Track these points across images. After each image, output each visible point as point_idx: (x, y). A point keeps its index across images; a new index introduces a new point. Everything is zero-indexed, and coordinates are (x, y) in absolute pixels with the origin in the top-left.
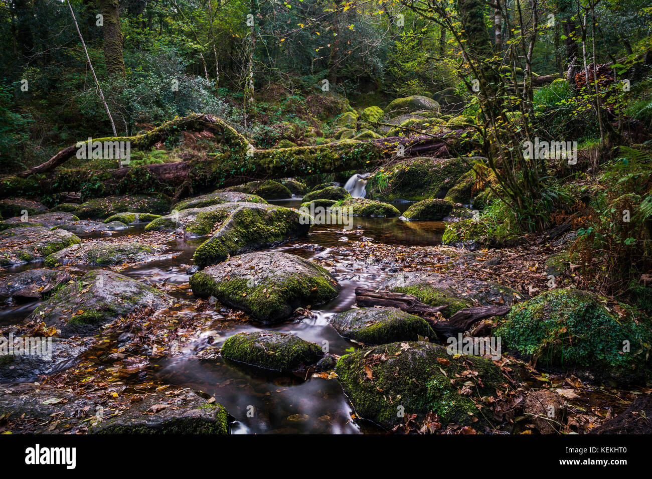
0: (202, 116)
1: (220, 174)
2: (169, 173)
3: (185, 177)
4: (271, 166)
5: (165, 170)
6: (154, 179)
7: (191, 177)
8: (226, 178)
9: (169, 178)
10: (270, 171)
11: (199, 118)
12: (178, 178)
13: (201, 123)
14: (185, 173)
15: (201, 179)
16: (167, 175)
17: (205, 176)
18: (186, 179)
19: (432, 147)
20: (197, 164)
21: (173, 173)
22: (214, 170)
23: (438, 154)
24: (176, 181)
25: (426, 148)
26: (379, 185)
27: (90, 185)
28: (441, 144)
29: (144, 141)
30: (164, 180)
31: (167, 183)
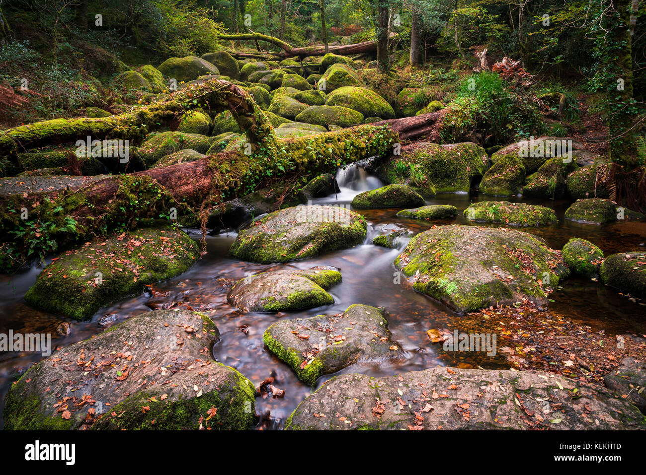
0: (230, 85)
1: (250, 177)
2: (186, 184)
5: (180, 178)
6: (169, 198)
7: (221, 187)
8: (257, 181)
9: (187, 193)
11: (225, 88)
13: (228, 97)
14: (209, 180)
15: (231, 189)
16: (184, 188)
17: (236, 183)
18: (212, 192)
19: (425, 132)
20: (221, 164)
21: (192, 183)
22: (244, 171)
23: (434, 139)
24: (198, 197)
25: (420, 132)
26: (412, 177)
27: (50, 225)
28: (429, 128)
29: (139, 126)
30: (182, 197)
31: (186, 201)
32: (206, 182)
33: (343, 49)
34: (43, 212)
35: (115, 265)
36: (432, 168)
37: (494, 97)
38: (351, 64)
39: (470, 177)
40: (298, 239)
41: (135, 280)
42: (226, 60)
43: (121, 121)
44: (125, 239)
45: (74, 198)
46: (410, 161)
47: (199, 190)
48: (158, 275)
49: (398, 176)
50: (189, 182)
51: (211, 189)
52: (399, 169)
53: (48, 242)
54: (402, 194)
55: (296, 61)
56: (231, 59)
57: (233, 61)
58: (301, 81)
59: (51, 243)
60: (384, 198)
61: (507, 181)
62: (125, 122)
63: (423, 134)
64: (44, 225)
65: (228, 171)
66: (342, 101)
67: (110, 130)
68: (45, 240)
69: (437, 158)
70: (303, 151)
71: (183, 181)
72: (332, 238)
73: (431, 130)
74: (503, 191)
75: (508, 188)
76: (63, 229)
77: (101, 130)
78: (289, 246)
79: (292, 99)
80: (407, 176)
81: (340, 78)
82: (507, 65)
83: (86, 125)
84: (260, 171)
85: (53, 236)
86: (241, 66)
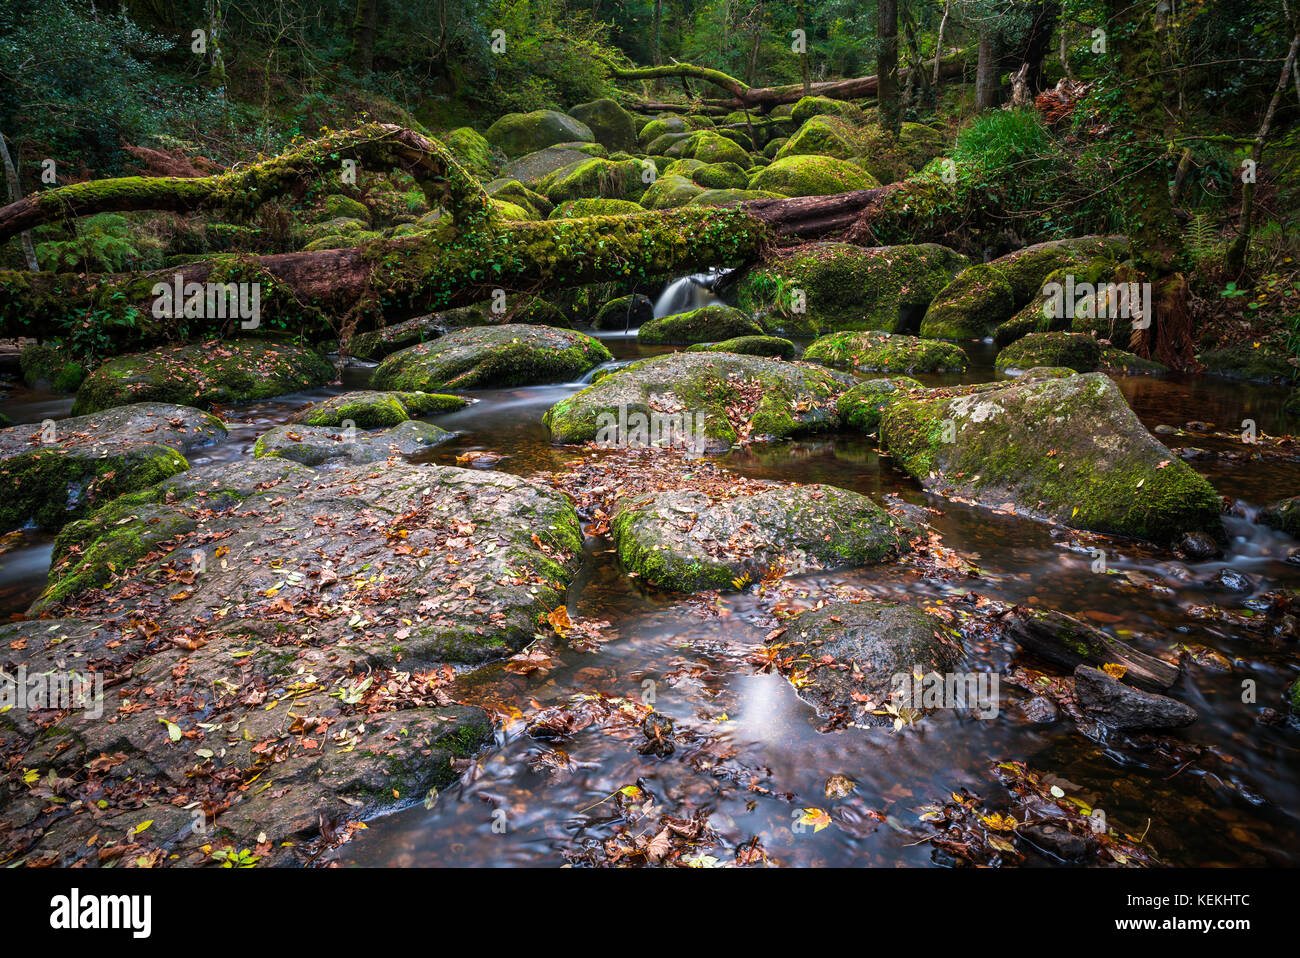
0: (400, 132)
1: (439, 279)
2: (320, 279)
3: (360, 288)
4: (553, 259)
5: (310, 270)
6: (287, 297)
7: (380, 288)
8: (454, 287)
9: (320, 292)
10: (549, 272)
11: (391, 136)
12: (343, 290)
13: (397, 151)
14: (361, 277)
15: (399, 294)
16: (316, 285)
17: (409, 286)
18: (364, 294)
19: (838, 223)
20: (385, 254)
21: (329, 278)
22: (427, 269)
23: (854, 236)
24: (339, 300)
25: (827, 223)
26: (777, 301)
27: (104, 315)
28: (851, 217)
29: (247, 190)
30: (311, 299)
31: (318, 304)
32: (357, 279)
33: (845, 87)
34: (98, 297)
35: (178, 373)
36: (819, 285)
37: (1016, 157)
38: (851, 115)
39: (904, 307)
40: (452, 361)
41: (197, 394)
42: (612, 116)
43: (224, 183)
44: (213, 348)
45: (144, 283)
46: (781, 273)
47: (340, 290)
48: (235, 394)
49: (756, 298)
50: (325, 276)
51: (363, 291)
52: (757, 286)
53: (99, 336)
54: (719, 321)
55: (757, 114)
56: (621, 113)
57: (625, 117)
58: (731, 149)
59: (102, 338)
60: (688, 329)
61: (964, 312)
62: (230, 184)
63: (833, 227)
64: (96, 314)
65: (396, 266)
66: (776, 181)
67: (207, 194)
68: (96, 332)
69: (834, 267)
70: (548, 243)
71: (315, 275)
72: (512, 365)
73: (854, 221)
74: (952, 329)
75: (963, 325)
76: (120, 322)
77: (192, 195)
78: (433, 372)
79: (686, 180)
80: (770, 300)
81: (815, 142)
82: (1064, 93)
83: (169, 186)
84: (458, 271)
85: (107, 330)
86: (641, 125)
